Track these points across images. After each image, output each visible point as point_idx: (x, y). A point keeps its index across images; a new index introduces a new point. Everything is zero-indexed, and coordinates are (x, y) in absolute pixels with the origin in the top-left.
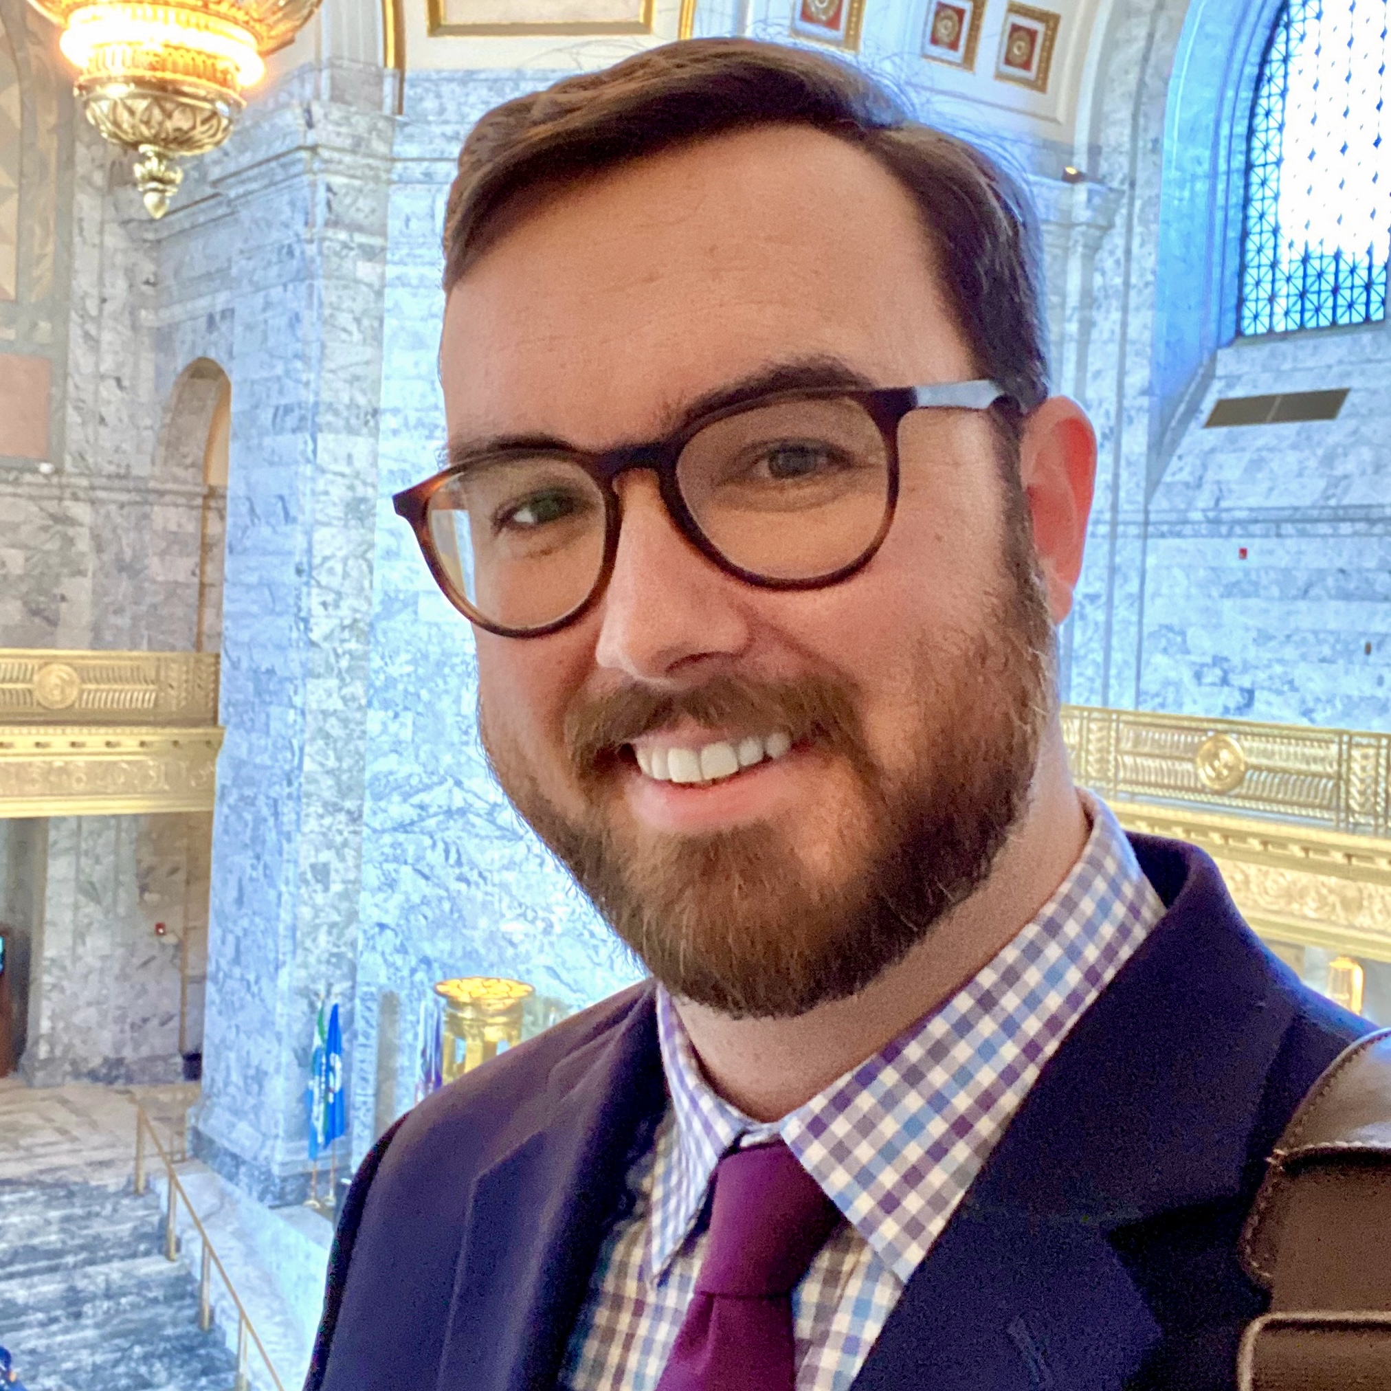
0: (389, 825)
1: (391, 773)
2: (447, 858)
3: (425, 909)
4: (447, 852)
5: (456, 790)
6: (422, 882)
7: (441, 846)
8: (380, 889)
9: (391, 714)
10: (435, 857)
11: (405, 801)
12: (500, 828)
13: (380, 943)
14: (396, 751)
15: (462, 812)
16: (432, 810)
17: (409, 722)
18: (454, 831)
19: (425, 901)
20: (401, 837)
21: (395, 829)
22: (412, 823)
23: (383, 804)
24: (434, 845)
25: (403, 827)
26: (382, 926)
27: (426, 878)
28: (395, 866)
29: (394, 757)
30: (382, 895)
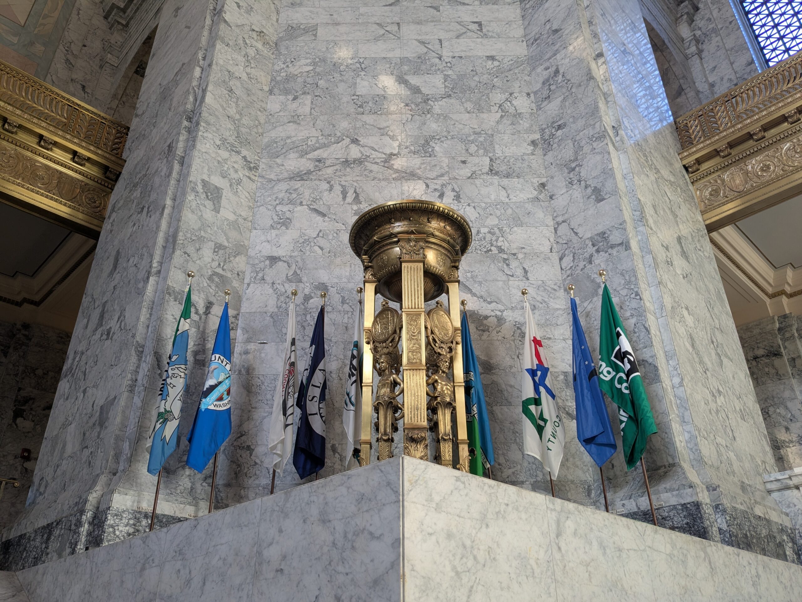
0: (286, 175)
1: (289, 138)
2: (344, 198)
3: (322, 242)
4: (344, 194)
5: (353, 146)
6: (319, 219)
7: (338, 189)
8: (272, 227)
9: (290, 97)
10: (331, 198)
11: (302, 156)
12: (397, 171)
13: (270, 274)
14: (294, 122)
15: (359, 162)
16: (328, 163)
17: (308, 102)
18: (351, 176)
19: (321, 234)
20: (298, 184)
21: (291, 179)
22: (309, 172)
23: (279, 161)
24: (331, 189)
25: (301, 176)
26: (273, 260)
27: (324, 215)
28: (290, 207)
29: (292, 126)
30: (274, 232)
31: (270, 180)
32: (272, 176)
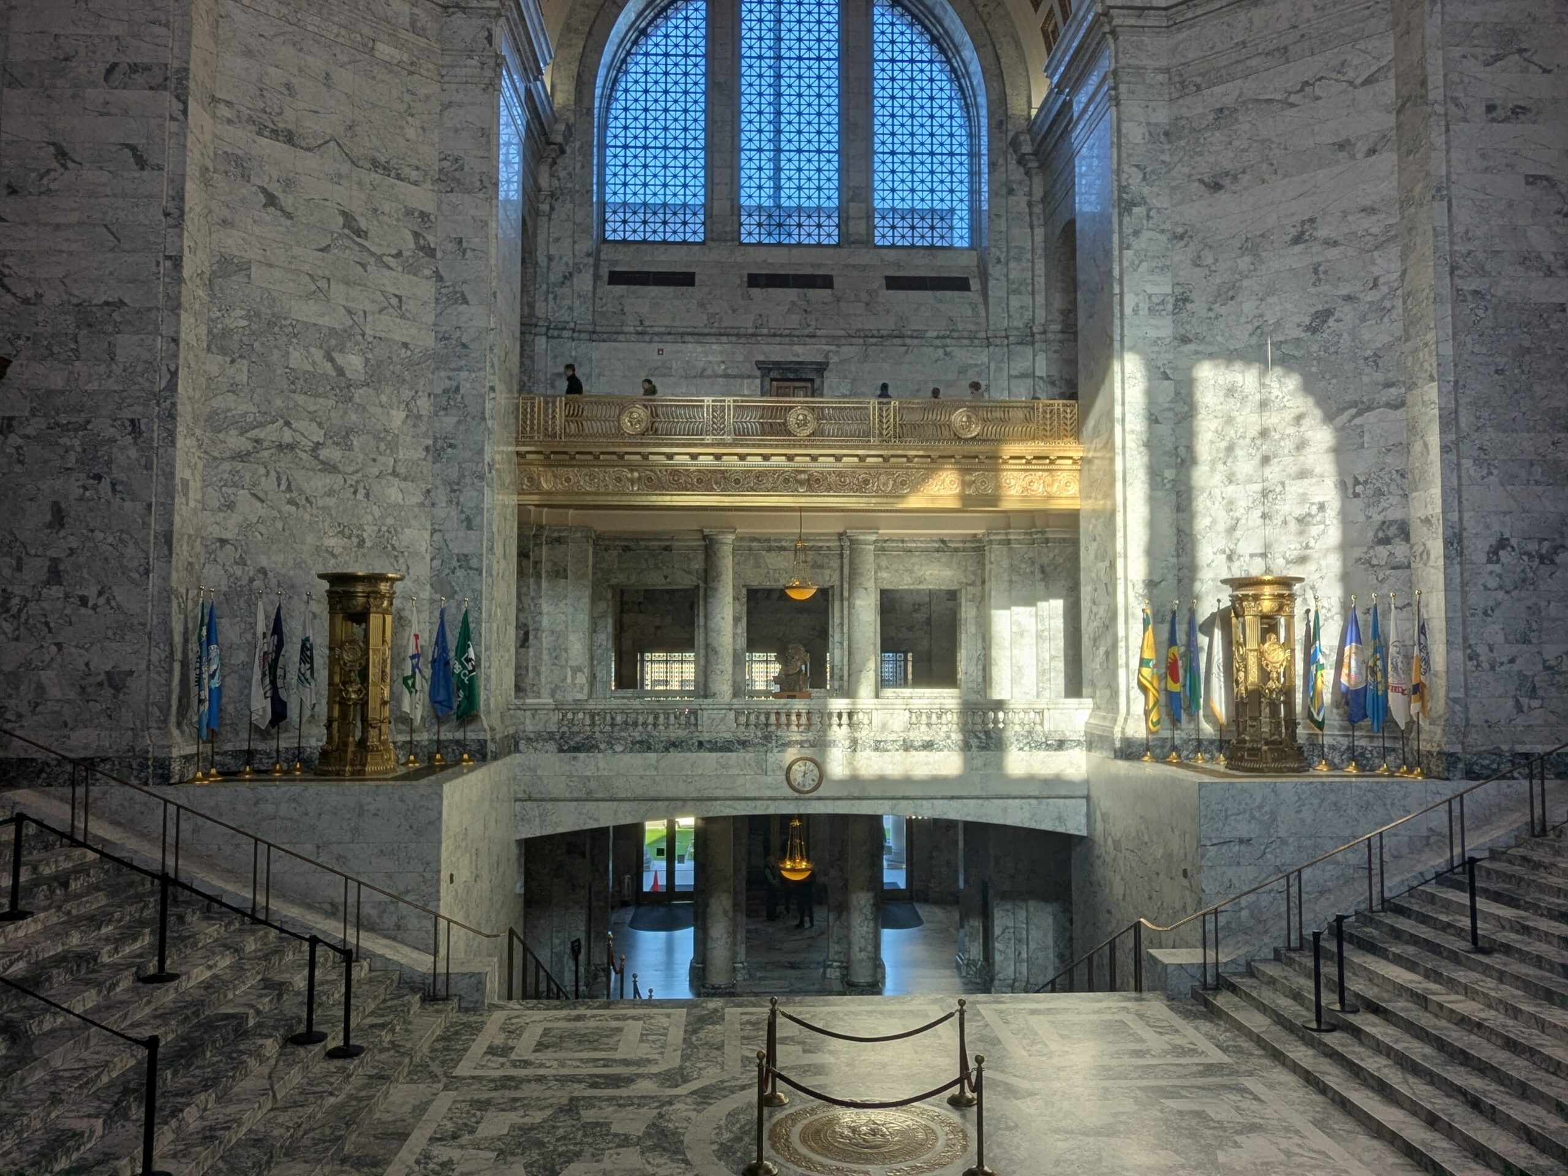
0: (228, 454)
1: (229, 410)
2: (279, 485)
3: (261, 528)
4: (279, 480)
5: (286, 429)
6: (258, 504)
7: (273, 475)
8: (220, 510)
9: (228, 359)
10: (268, 484)
11: (241, 434)
12: (322, 462)
13: (221, 555)
14: (233, 392)
15: (291, 447)
16: (265, 444)
17: (245, 369)
18: (284, 462)
19: (260, 520)
20: (239, 466)
21: (233, 458)
22: (248, 454)
23: (221, 436)
24: (268, 474)
25: (241, 457)
26: (223, 542)
27: (262, 501)
28: (234, 489)
29: (231, 397)
30: (222, 515)
31: (215, 458)
32: (216, 454)
